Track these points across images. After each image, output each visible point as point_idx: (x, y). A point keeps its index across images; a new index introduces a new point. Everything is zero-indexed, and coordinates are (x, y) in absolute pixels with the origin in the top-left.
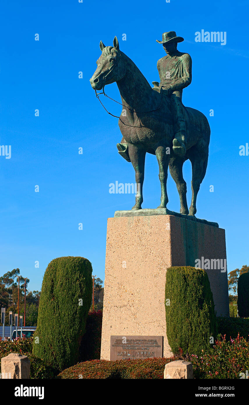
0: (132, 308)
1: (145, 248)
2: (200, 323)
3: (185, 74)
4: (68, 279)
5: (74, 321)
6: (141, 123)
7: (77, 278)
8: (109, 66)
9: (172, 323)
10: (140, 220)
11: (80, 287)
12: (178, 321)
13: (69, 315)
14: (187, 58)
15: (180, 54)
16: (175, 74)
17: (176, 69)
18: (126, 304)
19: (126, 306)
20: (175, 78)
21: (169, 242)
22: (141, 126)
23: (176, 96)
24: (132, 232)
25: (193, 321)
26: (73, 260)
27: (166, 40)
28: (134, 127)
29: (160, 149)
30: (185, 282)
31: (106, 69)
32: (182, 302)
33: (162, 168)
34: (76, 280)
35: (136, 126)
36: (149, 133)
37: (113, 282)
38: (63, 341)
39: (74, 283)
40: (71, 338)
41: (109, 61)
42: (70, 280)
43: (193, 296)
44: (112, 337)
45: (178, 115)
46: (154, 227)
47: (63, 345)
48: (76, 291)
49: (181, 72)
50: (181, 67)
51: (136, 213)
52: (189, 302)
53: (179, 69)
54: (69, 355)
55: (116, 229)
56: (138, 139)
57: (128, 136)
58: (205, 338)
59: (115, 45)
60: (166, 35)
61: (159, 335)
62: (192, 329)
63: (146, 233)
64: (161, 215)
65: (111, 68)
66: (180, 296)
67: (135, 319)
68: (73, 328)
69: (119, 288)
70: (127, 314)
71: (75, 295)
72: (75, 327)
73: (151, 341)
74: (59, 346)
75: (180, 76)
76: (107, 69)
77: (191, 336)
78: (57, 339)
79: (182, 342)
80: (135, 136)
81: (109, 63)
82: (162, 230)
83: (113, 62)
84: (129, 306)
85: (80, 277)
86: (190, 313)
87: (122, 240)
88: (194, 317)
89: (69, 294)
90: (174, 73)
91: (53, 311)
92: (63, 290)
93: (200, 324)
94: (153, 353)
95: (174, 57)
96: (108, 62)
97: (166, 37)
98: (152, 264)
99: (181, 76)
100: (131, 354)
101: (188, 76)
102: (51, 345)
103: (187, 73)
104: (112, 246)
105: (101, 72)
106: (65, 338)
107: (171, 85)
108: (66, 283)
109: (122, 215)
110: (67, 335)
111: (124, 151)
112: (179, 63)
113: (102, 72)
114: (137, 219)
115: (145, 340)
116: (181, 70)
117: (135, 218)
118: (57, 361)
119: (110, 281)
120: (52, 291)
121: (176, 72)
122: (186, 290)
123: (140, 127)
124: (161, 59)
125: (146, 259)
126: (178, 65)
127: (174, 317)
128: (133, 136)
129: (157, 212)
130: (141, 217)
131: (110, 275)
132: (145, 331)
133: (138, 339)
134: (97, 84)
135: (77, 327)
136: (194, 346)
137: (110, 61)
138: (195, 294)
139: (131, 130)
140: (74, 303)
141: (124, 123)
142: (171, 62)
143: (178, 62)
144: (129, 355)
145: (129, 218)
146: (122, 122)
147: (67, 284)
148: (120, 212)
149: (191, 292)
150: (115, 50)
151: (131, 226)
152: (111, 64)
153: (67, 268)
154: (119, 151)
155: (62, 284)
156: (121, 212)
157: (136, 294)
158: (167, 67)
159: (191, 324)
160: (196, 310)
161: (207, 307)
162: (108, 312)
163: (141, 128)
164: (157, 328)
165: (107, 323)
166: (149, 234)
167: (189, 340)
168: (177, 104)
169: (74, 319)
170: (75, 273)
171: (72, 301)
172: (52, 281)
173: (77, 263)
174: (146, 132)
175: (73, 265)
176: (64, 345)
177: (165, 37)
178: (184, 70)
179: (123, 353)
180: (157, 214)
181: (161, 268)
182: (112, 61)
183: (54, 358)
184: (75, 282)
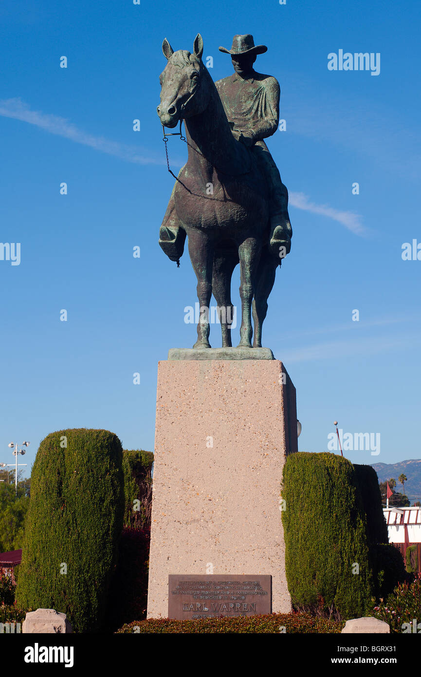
0: (210, 525)
1: (235, 418)
2: (355, 552)
3: (270, 112)
4: (92, 471)
5: (105, 548)
6: (226, 194)
7: (107, 468)
8: (190, 87)
9: (306, 553)
10: (223, 367)
11: (113, 485)
12: (318, 549)
13: (96, 537)
14: (275, 85)
15: (262, 77)
16: (253, 111)
17: (255, 101)
18: (197, 517)
19: (198, 521)
20: (253, 118)
21: (281, 407)
22: (225, 200)
23: (264, 150)
24: (208, 387)
25: (344, 549)
26: (98, 436)
27: (241, 49)
28: (211, 199)
29: (251, 242)
30: (329, 480)
31: (184, 91)
32: (326, 514)
33: (248, 275)
34: (106, 474)
35: (216, 198)
36: (237, 212)
37: (173, 477)
38: (87, 586)
39: (101, 478)
40: (99, 580)
41: (189, 77)
42: (95, 471)
43: (342, 505)
44: (172, 578)
45: (275, 185)
46: (250, 381)
47: (86, 591)
48: (105, 493)
49: (263, 108)
50: (262, 99)
51: (212, 354)
52: (336, 516)
53: (259, 103)
54: (95, 611)
55: (176, 381)
56: (216, 221)
57: (197, 214)
58: (363, 579)
59: (197, 50)
60: (242, 41)
61: (262, 573)
62: (343, 563)
63: (235, 392)
64: (263, 359)
65: (193, 91)
66: (323, 504)
67: (216, 545)
68: (103, 562)
69: (184, 489)
70: (201, 536)
71: (104, 501)
72: (106, 559)
73: (249, 584)
74: (81, 594)
75: (261, 115)
76: (186, 90)
77: (342, 574)
78: (76, 580)
79: (325, 585)
80: (211, 216)
81: (190, 81)
82: (266, 387)
83: (195, 79)
84: (204, 520)
85: (111, 466)
86: (339, 534)
87: (188, 402)
88: (345, 541)
89: (95, 497)
90: (251, 108)
91: (66, 529)
92: (84, 491)
93: (355, 554)
94: (253, 605)
95: (251, 80)
96: (187, 79)
97: (242, 44)
98: (249, 446)
99: (264, 115)
100: (210, 607)
101: (275, 116)
102: (65, 592)
103: (274, 111)
104: (169, 412)
105: (177, 95)
106: (90, 579)
107: (253, 130)
108: (89, 478)
109: (185, 358)
110: (93, 574)
111: (174, 241)
112: (259, 91)
113: (179, 96)
114: (217, 365)
115: (238, 583)
116: (263, 105)
117: (215, 363)
118: (75, 622)
119: (166, 475)
120: (60, 493)
121: (255, 108)
122: (331, 494)
123: (223, 199)
124: (221, 81)
125: (237, 438)
126: (258, 95)
127: (310, 541)
128: (206, 217)
129: (255, 354)
130: (226, 363)
131: (165, 465)
132: (235, 565)
133: (224, 580)
134: (172, 116)
135: (109, 558)
136: (345, 593)
137: (192, 77)
138: (346, 502)
139: (203, 205)
140: (104, 515)
141: (189, 191)
142: (244, 88)
143: (259, 89)
144: (206, 609)
145: (201, 363)
146: (187, 189)
147: (92, 479)
148: (181, 351)
149: (339, 498)
150: (196, 58)
151: (206, 377)
152: (192, 83)
153: (88, 451)
154: (161, 241)
155: (81, 478)
156: (184, 351)
157: (217, 500)
158: (236, 97)
159: (341, 553)
160: (349, 529)
161: (362, 525)
162: (162, 531)
163: (226, 202)
164: (259, 561)
165: (160, 552)
166: (242, 394)
167: (337, 581)
168: (271, 166)
169: (105, 544)
170: (103, 459)
171: (101, 509)
172: (59, 473)
173: (104, 440)
174: (233, 210)
175: (99, 445)
176: (88, 592)
177: (239, 43)
178: (267, 105)
179: (195, 605)
180: (254, 358)
181: (265, 454)
182: (195, 77)
183: (70, 617)
184: (103, 477)
